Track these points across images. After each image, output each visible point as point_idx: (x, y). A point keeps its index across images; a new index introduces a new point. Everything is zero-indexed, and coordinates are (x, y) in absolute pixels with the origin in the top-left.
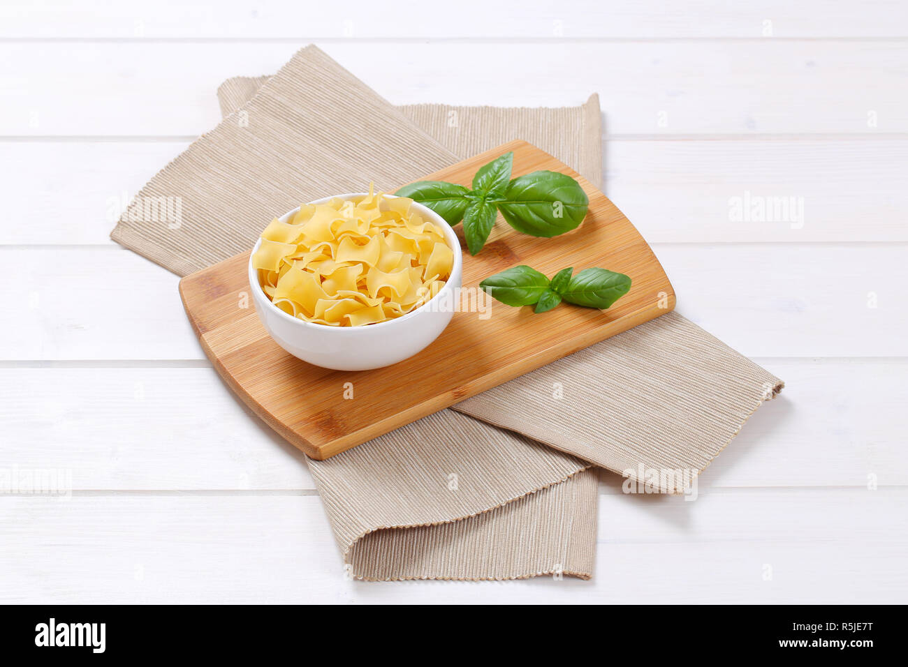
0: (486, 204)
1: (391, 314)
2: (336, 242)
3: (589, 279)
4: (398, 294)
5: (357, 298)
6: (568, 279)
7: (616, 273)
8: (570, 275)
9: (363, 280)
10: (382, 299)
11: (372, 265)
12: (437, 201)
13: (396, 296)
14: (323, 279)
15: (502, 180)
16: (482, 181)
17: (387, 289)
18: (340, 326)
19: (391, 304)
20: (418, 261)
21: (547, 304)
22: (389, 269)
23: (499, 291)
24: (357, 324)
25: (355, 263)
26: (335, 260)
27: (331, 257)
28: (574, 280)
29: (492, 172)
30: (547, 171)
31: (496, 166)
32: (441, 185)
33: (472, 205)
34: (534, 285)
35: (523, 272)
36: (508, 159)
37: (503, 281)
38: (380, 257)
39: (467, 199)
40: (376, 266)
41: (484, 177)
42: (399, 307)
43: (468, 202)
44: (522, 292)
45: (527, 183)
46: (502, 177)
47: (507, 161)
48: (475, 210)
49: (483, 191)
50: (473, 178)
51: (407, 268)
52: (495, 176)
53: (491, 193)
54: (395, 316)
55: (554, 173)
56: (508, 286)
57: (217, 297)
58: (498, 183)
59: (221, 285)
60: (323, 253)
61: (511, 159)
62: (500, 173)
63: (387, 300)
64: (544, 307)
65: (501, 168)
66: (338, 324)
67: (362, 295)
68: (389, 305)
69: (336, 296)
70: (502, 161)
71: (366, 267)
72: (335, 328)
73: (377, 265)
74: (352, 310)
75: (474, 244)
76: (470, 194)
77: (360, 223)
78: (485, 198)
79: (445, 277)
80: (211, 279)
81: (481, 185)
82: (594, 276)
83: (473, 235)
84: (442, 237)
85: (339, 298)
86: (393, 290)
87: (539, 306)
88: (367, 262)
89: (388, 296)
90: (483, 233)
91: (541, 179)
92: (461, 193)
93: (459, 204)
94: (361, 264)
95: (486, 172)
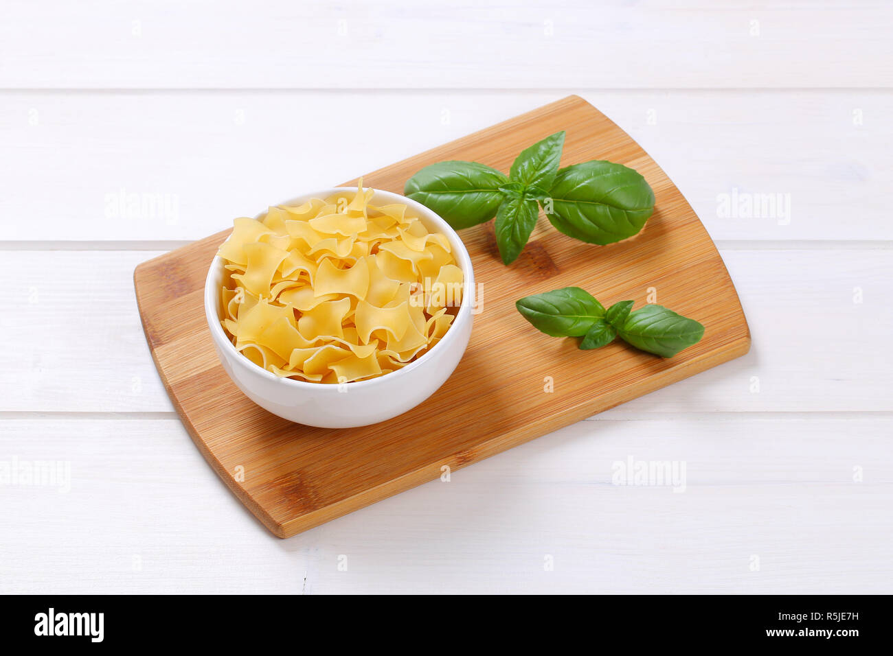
0: (525, 202)
1: (388, 365)
3: (651, 320)
4: (396, 338)
5: (343, 346)
6: (626, 314)
7: (685, 319)
8: (629, 310)
9: (351, 318)
11: (361, 298)
12: (464, 193)
13: (393, 340)
14: (298, 314)
15: (548, 172)
16: (523, 170)
17: (383, 331)
19: (388, 352)
21: (595, 339)
23: (537, 316)
25: (341, 296)
26: (314, 291)
27: (310, 284)
28: (633, 317)
29: (537, 158)
30: (607, 162)
31: (543, 148)
32: (469, 173)
33: (508, 201)
34: (582, 314)
35: (571, 296)
36: (558, 142)
37: (543, 305)
38: (371, 286)
39: (501, 193)
41: (526, 164)
42: (397, 355)
43: (502, 197)
44: (567, 321)
45: (580, 177)
46: (547, 168)
47: (557, 145)
48: (511, 209)
49: (522, 185)
50: (512, 163)
52: (540, 164)
53: (531, 187)
54: (395, 368)
55: (614, 165)
56: (548, 313)
57: (179, 297)
58: (541, 176)
59: (184, 279)
60: (299, 279)
61: (561, 142)
62: (546, 162)
63: (382, 345)
64: (593, 343)
65: (548, 153)
68: (384, 353)
69: (316, 339)
70: (550, 143)
71: (354, 301)
75: (509, 252)
76: (506, 187)
78: (524, 193)
80: (174, 269)
81: (520, 175)
82: (657, 318)
83: (508, 240)
86: (389, 332)
87: (586, 340)
88: (355, 294)
89: (383, 341)
90: (520, 240)
91: (597, 173)
92: (494, 183)
93: (491, 198)
94: (348, 298)
95: (529, 158)
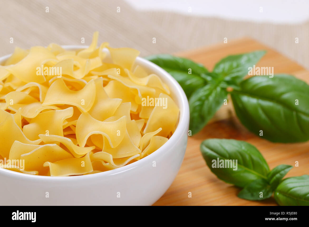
2: (47, 85)
4: (111, 144)
5: (62, 145)
9: (72, 128)
10: (91, 148)
11: (85, 110)
13: (108, 145)
17: (99, 137)
18: (36, 175)
19: (101, 155)
20: (138, 114)
22: (103, 117)
24: (57, 174)
25: (64, 106)
26: (42, 103)
27: (39, 101)
38: (96, 103)
40: (89, 112)
42: (110, 158)
51: (125, 118)
60: (30, 94)
63: (97, 150)
66: (35, 172)
67: (68, 141)
68: (98, 155)
69: (39, 141)
71: (77, 112)
72: (33, 176)
73: (91, 112)
74: (55, 159)
77: (76, 67)
79: (169, 133)
84: (169, 93)
85: (42, 143)
86: (106, 139)
88: (79, 107)
89: (99, 145)
94: (71, 108)
